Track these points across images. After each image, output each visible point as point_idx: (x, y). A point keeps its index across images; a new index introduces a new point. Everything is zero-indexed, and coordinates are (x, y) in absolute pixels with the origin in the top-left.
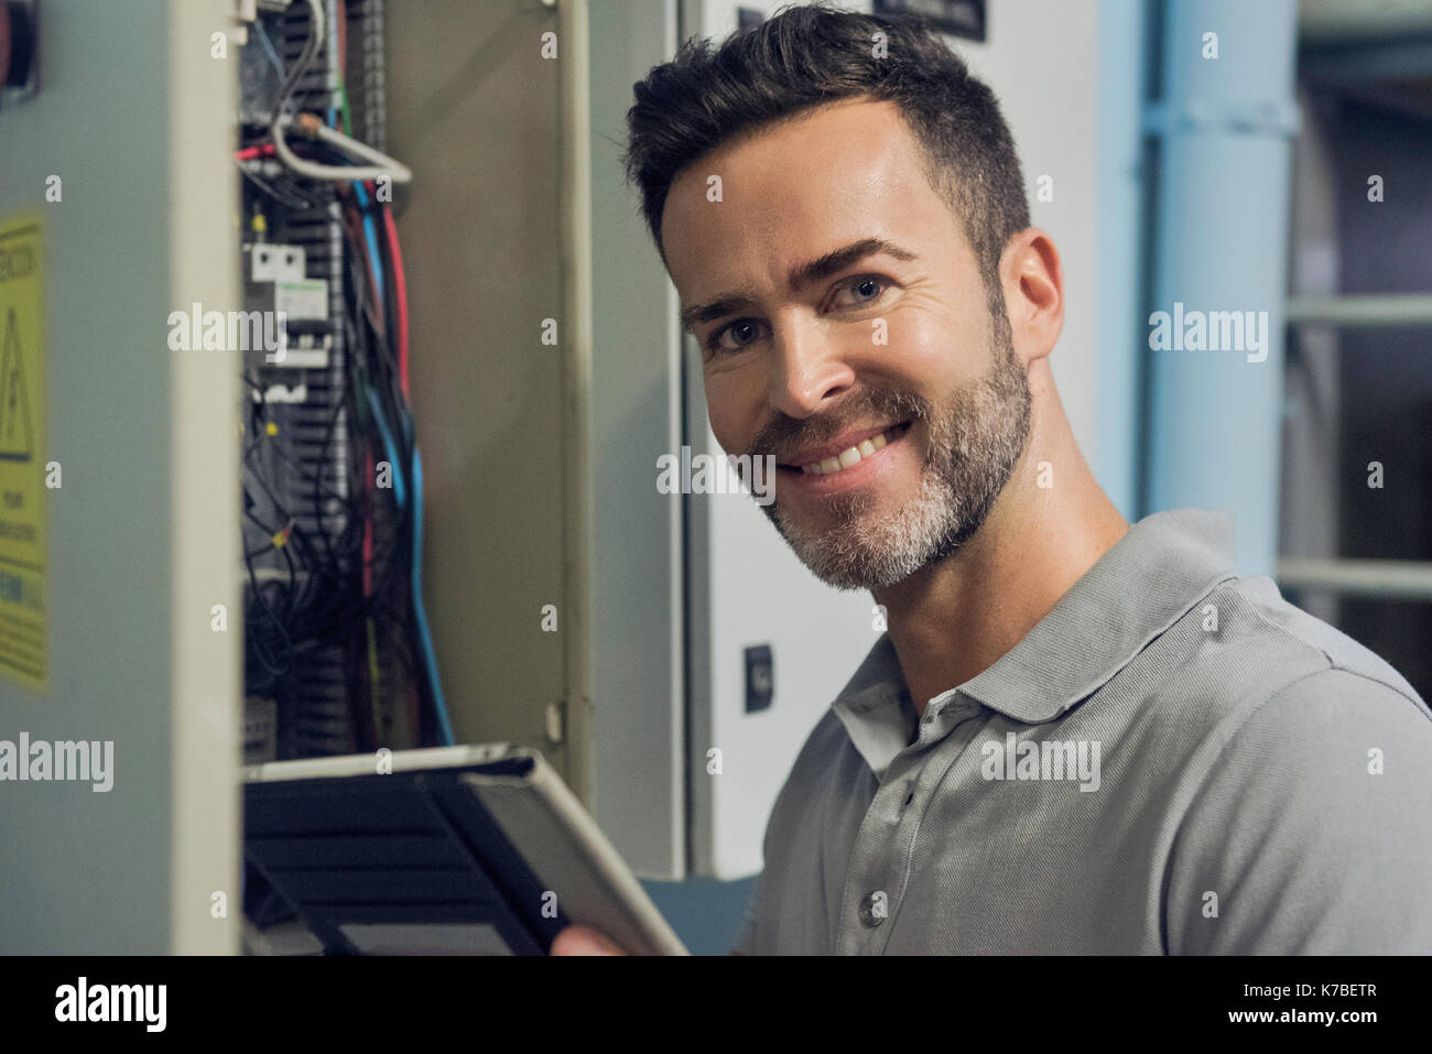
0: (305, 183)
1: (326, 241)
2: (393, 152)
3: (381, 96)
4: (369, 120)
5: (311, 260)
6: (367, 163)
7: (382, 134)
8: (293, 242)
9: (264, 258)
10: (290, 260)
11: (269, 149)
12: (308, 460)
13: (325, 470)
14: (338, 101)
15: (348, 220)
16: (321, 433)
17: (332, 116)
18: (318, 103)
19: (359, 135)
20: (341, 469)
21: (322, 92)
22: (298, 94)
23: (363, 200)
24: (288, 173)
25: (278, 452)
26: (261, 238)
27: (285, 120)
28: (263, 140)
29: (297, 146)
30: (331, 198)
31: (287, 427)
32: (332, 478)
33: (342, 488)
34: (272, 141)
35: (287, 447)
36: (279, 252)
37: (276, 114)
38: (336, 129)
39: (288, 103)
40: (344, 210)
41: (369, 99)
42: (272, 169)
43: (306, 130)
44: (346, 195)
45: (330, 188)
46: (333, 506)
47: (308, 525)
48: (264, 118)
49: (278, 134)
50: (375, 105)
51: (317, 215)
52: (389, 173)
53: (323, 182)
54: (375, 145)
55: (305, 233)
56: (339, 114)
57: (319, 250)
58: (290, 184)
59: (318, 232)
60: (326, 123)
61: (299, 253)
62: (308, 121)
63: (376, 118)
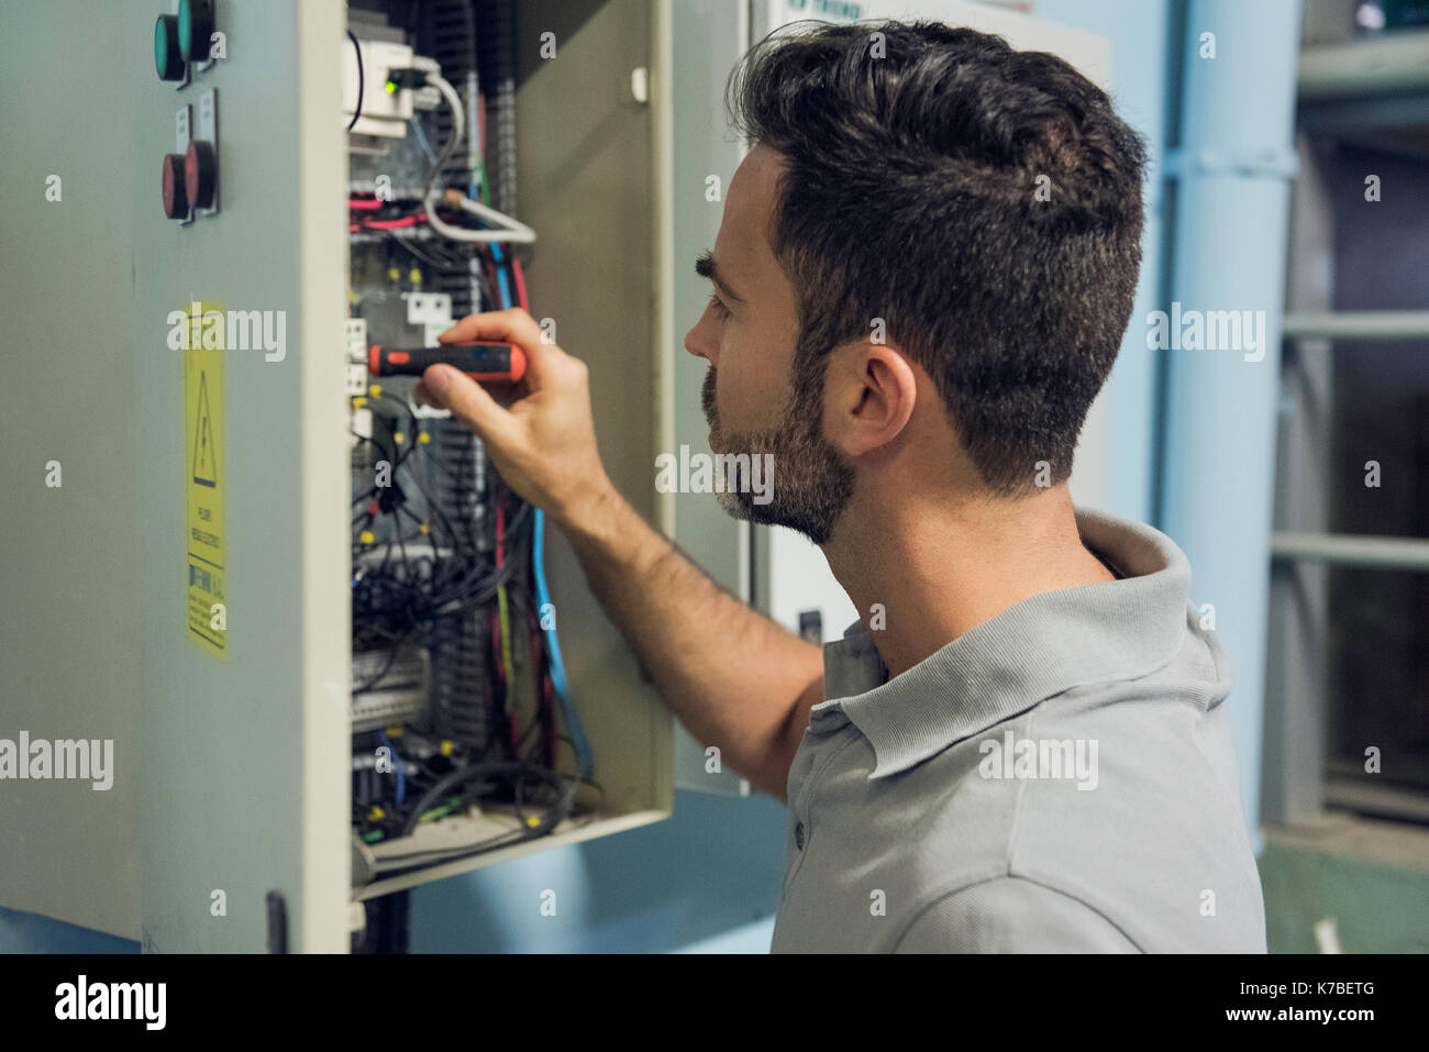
0: (451, 244)
1: (467, 289)
2: (522, 217)
3: (511, 172)
4: (503, 192)
5: (456, 304)
6: (500, 227)
7: (512, 203)
8: (443, 290)
9: (418, 304)
10: (439, 305)
11: (422, 218)
12: (454, 461)
13: (466, 469)
14: (477, 178)
15: (486, 272)
16: (462, 440)
17: (473, 191)
18: (462, 180)
19: (495, 204)
20: (479, 469)
21: (465, 171)
22: (446, 172)
23: (498, 255)
24: (437, 238)
25: (430, 456)
26: (417, 288)
27: (435, 194)
28: (417, 211)
29: (445, 215)
30: (471, 254)
31: (438, 436)
32: (472, 476)
33: (480, 484)
34: (424, 212)
35: (439, 452)
36: (430, 299)
37: (427, 190)
38: (475, 200)
39: (438, 180)
40: (483, 265)
41: (502, 175)
42: (424, 234)
43: (450, 204)
44: (483, 253)
45: (471, 248)
46: (473, 498)
47: (451, 512)
48: (418, 193)
49: (429, 206)
50: (507, 180)
51: (461, 269)
52: (521, 234)
53: (465, 243)
54: (506, 212)
55: (452, 282)
56: (479, 189)
57: (462, 296)
58: (439, 247)
59: (461, 282)
60: (468, 196)
61: (446, 299)
62: (454, 196)
63: (508, 190)
